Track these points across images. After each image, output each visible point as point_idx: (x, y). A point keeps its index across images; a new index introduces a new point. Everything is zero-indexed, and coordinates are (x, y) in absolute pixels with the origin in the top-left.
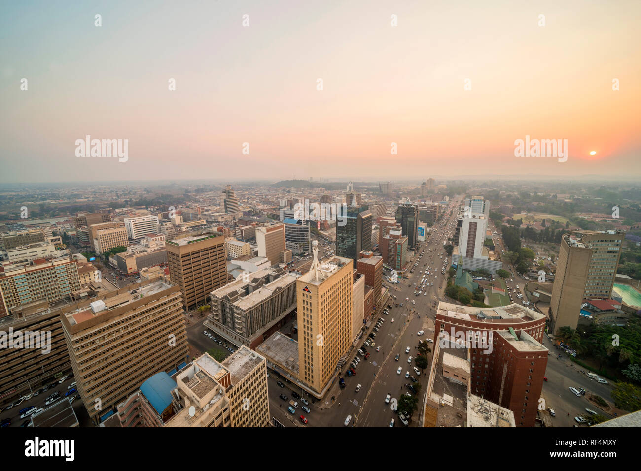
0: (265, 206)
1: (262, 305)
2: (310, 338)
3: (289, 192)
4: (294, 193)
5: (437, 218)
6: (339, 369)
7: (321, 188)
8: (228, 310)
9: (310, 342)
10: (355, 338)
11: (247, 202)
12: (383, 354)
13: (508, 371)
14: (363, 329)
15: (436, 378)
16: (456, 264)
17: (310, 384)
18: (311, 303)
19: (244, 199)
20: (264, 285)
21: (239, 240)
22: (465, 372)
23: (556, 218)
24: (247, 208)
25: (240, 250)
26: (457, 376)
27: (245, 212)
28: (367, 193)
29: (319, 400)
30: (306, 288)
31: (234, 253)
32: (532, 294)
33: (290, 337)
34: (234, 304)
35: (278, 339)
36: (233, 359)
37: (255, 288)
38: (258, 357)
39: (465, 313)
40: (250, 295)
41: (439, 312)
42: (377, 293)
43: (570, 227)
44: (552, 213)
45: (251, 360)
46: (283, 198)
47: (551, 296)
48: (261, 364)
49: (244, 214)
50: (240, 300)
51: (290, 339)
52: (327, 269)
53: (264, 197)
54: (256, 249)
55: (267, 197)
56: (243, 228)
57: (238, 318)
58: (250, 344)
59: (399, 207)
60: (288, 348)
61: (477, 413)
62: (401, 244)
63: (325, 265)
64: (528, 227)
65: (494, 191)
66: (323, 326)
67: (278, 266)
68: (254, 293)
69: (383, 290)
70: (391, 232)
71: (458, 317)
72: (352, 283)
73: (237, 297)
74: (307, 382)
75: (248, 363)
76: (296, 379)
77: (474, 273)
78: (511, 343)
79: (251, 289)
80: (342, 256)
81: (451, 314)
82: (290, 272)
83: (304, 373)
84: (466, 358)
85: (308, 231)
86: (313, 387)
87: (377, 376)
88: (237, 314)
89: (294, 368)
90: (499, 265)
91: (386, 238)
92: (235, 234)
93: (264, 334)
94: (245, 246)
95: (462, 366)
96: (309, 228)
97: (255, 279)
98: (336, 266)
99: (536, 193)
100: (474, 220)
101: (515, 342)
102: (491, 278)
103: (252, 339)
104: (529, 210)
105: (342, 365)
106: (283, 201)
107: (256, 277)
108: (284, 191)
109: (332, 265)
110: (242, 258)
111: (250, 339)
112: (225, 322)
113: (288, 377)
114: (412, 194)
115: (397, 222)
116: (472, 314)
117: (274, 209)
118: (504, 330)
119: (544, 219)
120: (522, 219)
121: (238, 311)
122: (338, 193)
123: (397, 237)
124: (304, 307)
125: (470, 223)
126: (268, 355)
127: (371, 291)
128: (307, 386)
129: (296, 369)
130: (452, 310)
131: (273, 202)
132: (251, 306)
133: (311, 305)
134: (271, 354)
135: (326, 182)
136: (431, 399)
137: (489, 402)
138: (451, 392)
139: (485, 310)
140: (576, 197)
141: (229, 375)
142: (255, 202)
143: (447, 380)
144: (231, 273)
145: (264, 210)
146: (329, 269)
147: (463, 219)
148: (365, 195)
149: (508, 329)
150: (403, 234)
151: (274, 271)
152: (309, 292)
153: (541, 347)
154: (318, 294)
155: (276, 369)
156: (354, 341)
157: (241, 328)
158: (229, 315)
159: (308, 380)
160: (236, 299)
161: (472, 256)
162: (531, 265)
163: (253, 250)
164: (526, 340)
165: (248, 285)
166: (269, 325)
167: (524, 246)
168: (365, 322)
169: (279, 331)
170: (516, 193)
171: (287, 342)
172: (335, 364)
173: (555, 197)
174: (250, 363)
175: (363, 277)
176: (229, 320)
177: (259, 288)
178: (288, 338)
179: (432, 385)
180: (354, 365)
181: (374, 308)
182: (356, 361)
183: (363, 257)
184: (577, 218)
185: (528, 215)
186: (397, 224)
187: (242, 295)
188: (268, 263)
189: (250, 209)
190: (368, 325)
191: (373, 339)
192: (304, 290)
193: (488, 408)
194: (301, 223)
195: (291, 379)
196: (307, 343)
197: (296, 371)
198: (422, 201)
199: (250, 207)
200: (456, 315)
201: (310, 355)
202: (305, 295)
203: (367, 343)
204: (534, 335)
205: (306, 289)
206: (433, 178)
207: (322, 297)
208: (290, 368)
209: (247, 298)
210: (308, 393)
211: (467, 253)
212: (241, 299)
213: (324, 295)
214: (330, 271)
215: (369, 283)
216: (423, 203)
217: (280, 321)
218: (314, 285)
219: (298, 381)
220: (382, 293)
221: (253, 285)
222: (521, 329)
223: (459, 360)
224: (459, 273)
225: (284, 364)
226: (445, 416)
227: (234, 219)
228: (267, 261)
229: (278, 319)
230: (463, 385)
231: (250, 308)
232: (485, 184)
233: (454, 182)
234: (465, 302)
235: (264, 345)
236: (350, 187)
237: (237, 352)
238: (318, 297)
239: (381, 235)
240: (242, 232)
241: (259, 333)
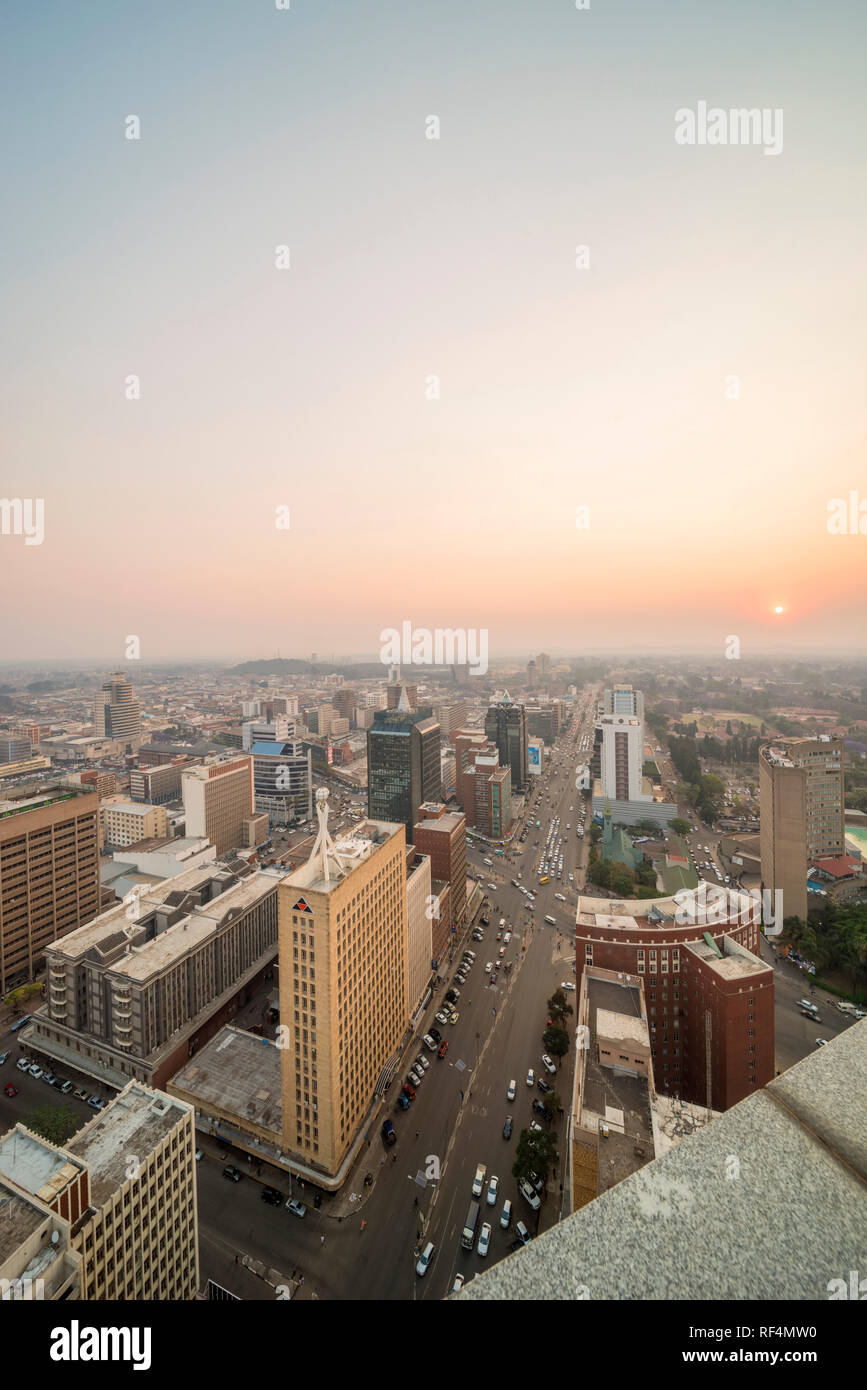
0: (209, 716)
1: (189, 960)
2: (309, 1028)
3: (265, 685)
4: (275, 686)
5: (560, 727)
6: (380, 1097)
7: (334, 675)
8: (95, 988)
9: (309, 1040)
10: (415, 1008)
11: (165, 710)
12: (478, 1036)
13: (714, 1028)
14: (432, 985)
15: (589, 1072)
16: (600, 814)
17: (308, 1155)
18: (312, 938)
19: (158, 702)
20: (197, 907)
21: (137, 800)
22: (639, 1045)
23: (746, 719)
24: (163, 724)
25: (140, 826)
26: (627, 1059)
27: (158, 732)
28: (427, 683)
29: (332, 1194)
30: (302, 901)
31: (121, 833)
32: (731, 861)
33: (261, 1034)
34: (113, 968)
35: (230, 1046)
36: (101, 1126)
37: (173, 919)
38: (173, 1107)
39: (627, 915)
40: (158, 938)
41: (580, 920)
42: (458, 894)
43: (767, 732)
44: (738, 709)
45: (154, 1118)
46: (250, 698)
47: (759, 860)
48: (179, 1125)
49: (154, 738)
50: (130, 956)
51: (261, 1039)
52: (349, 851)
53: (206, 697)
54: (180, 821)
55: (214, 698)
56: (149, 771)
57: (122, 1007)
58: (151, 1073)
59: (490, 710)
60: (255, 1065)
61: (672, 1138)
62: (498, 784)
63: (344, 843)
64: (706, 737)
65: (647, 674)
66: (342, 990)
67: (234, 856)
68: (169, 931)
69: (470, 884)
70: (479, 761)
71: (615, 926)
72: (404, 877)
73: (124, 948)
74: (301, 1151)
75: (144, 1130)
76: (274, 1147)
77: (633, 831)
78: (710, 964)
79: (161, 921)
80: (382, 818)
81: (602, 922)
82: (264, 867)
83: (294, 1125)
84: (637, 1014)
85: (306, 769)
86: (319, 1160)
87: (467, 1095)
88: (121, 994)
89: (268, 1120)
90: (672, 811)
91: (469, 772)
92: (128, 787)
93: (191, 1039)
94: (152, 815)
95: (634, 1032)
96: (310, 762)
97: (174, 894)
98: (369, 842)
99: (710, 677)
100: (622, 729)
101: (717, 961)
102: (662, 837)
103: (160, 1057)
104: (705, 707)
105: (388, 1085)
106: (251, 704)
107: (176, 889)
108: (253, 682)
109: (361, 841)
110: (143, 845)
111: (152, 1060)
112: (82, 1023)
113: (253, 1148)
114: (513, 683)
115: (489, 740)
116: (639, 914)
117: (229, 724)
118: (697, 941)
119: (729, 722)
120: (695, 722)
121: (124, 987)
122: (370, 684)
123: (489, 770)
124: (296, 950)
125: (617, 734)
126: (202, 1096)
127: (445, 890)
128: (302, 1162)
129: (275, 1121)
130: (603, 912)
131: (228, 708)
132: (162, 967)
133: (312, 944)
134: (207, 1092)
135: (345, 664)
136: (582, 1126)
137: (689, 1105)
138: (619, 1100)
139: (659, 904)
140: (768, 682)
141: (84, 1179)
142: (183, 708)
143: (608, 1072)
144: (111, 887)
145: (204, 726)
146: (355, 851)
147: (605, 728)
148: (424, 688)
149: (703, 937)
150: (502, 762)
151: (225, 870)
152: (308, 910)
153: (760, 963)
154: (328, 914)
155: (222, 1133)
156: (413, 1018)
157: (130, 1033)
158: (96, 1001)
159: (304, 1144)
160: (121, 955)
161: (627, 798)
162: (721, 805)
163: (174, 823)
164: (735, 954)
165: (155, 913)
166: (206, 1013)
167: (706, 771)
168: (435, 967)
169: (231, 1025)
170: (681, 678)
171: (252, 1049)
172: (371, 1085)
173: (738, 682)
174: (150, 1129)
175: (427, 861)
176: (96, 1015)
177: (184, 917)
178: (254, 1040)
179: (582, 1090)
180: (415, 1077)
181: (454, 931)
182: (420, 1068)
183: (425, 818)
184: (775, 718)
185: (705, 714)
186: (490, 743)
187: (138, 941)
188: (208, 851)
189: (170, 726)
190: (442, 972)
191: (454, 1004)
192: (296, 907)
193: (690, 1120)
194: (292, 751)
195: (262, 1152)
196: (302, 1043)
197: (273, 1128)
198: (530, 696)
199: (170, 722)
200: (612, 920)
201: (310, 1076)
202: (299, 921)
203: (442, 1016)
204: (745, 942)
205: (301, 905)
206: (547, 653)
207: (338, 920)
208: (260, 1120)
209: (151, 948)
210: (305, 1181)
211: (618, 791)
212: (134, 952)
213: (344, 914)
214: (357, 854)
215: (440, 874)
216: (532, 699)
217: (237, 996)
218: (319, 893)
219: (279, 1152)
220: (469, 892)
221: (169, 912)
222: (724, 934)
223: (627, 1021)
224: (607, 835)
225: (243, 1113)
226: (612, 1162)
227: (129, 751)
228: (207, 847)
229: (230, 992)
230: (640, 1078)
231: (158, 973)
232: (632, 663)
233: (581, 659)
234: (624, 892)
235: (191, 1071)
236: (395, 673)
237: (112, 1103)
238: (328, 920)
239: (460, 768)
240: (146, 781)
241: (178, 1038)
